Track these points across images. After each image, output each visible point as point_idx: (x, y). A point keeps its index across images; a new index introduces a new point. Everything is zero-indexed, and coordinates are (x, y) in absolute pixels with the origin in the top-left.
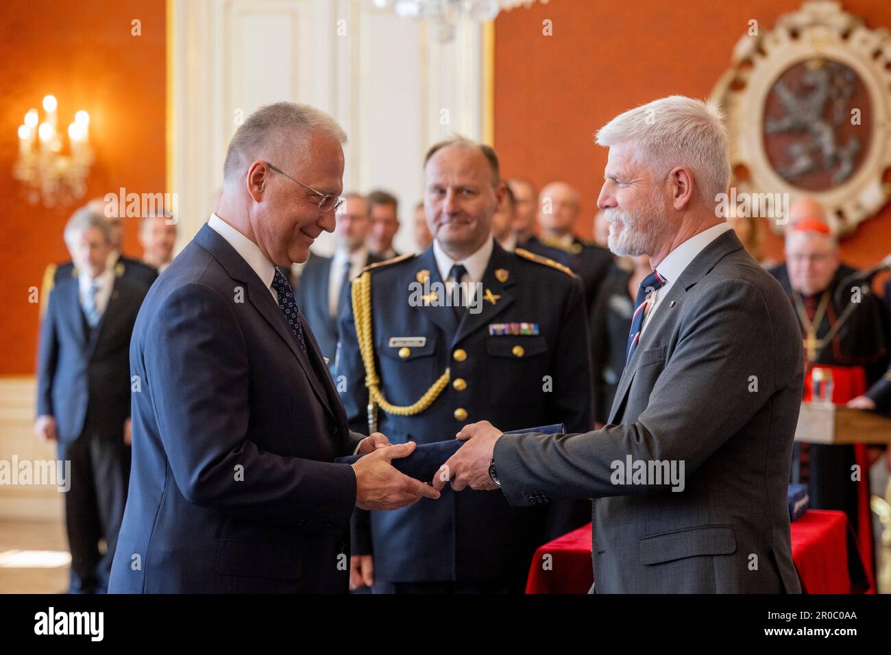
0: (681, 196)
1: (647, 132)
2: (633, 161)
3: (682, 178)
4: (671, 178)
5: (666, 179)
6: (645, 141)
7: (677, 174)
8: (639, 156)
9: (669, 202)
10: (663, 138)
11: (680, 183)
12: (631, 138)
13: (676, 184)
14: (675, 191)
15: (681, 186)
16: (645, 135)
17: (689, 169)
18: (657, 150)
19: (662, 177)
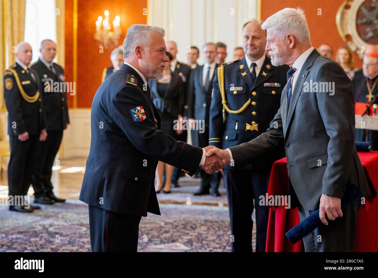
0: (291, 44)
1: (276, 24)
2: (273, 34)
3: (291, 38)
4: (287, 38)
5: (285, 39)
6: (276, 27)
7: (289, 36)
8: (275, 32)
9: (288, 47)
10: (282, 25)
11: (290, 39)
12: (271, 27)
13: (289, 40)
14: (289, 42)
15: (291, 40)
16: (276, 25)
17: (292, 34)
18: (280, 30)
19: (284, 38)
